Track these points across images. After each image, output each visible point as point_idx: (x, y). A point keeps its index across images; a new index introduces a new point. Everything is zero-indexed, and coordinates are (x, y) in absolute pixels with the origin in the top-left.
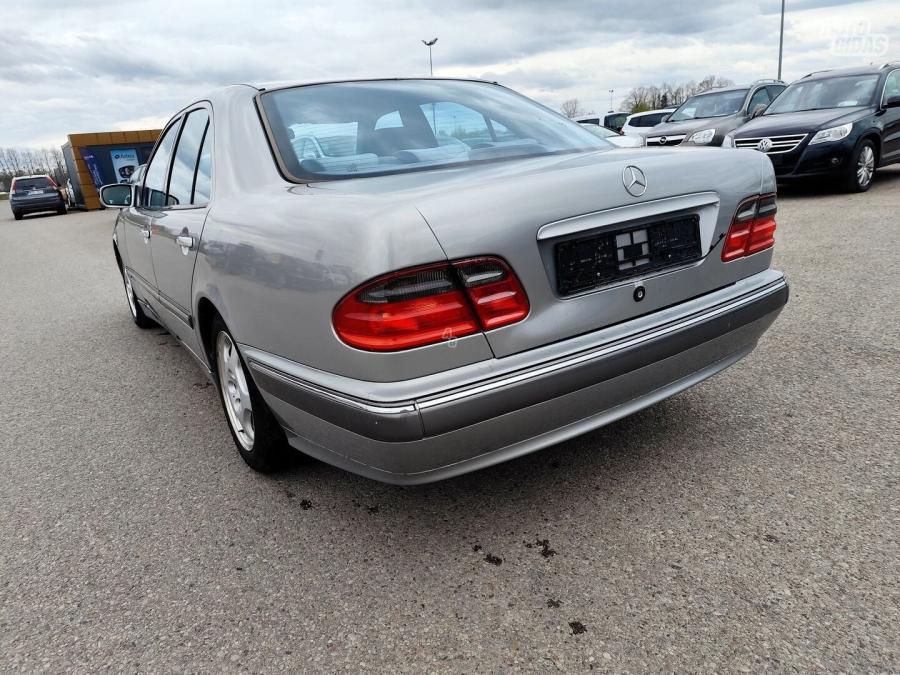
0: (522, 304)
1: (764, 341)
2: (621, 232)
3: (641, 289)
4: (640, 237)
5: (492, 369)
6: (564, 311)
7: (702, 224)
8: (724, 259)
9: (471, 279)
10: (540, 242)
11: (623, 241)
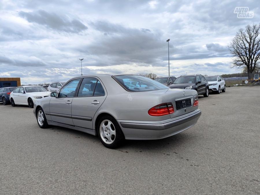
0: (173, 110)
1: (198, 121)
2: (183, 101)
3: (185, 110)
4: (185, 102)
5: (170, 120)
6: (177, 112)
7: (191, 100)
8: (194, 106)
9: (169, 106)
10: (175, 101)
11: (183, 102)
